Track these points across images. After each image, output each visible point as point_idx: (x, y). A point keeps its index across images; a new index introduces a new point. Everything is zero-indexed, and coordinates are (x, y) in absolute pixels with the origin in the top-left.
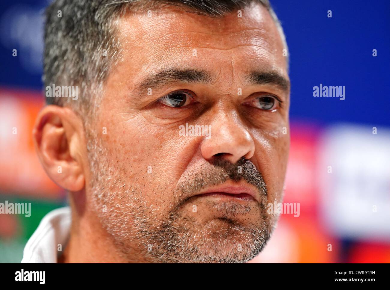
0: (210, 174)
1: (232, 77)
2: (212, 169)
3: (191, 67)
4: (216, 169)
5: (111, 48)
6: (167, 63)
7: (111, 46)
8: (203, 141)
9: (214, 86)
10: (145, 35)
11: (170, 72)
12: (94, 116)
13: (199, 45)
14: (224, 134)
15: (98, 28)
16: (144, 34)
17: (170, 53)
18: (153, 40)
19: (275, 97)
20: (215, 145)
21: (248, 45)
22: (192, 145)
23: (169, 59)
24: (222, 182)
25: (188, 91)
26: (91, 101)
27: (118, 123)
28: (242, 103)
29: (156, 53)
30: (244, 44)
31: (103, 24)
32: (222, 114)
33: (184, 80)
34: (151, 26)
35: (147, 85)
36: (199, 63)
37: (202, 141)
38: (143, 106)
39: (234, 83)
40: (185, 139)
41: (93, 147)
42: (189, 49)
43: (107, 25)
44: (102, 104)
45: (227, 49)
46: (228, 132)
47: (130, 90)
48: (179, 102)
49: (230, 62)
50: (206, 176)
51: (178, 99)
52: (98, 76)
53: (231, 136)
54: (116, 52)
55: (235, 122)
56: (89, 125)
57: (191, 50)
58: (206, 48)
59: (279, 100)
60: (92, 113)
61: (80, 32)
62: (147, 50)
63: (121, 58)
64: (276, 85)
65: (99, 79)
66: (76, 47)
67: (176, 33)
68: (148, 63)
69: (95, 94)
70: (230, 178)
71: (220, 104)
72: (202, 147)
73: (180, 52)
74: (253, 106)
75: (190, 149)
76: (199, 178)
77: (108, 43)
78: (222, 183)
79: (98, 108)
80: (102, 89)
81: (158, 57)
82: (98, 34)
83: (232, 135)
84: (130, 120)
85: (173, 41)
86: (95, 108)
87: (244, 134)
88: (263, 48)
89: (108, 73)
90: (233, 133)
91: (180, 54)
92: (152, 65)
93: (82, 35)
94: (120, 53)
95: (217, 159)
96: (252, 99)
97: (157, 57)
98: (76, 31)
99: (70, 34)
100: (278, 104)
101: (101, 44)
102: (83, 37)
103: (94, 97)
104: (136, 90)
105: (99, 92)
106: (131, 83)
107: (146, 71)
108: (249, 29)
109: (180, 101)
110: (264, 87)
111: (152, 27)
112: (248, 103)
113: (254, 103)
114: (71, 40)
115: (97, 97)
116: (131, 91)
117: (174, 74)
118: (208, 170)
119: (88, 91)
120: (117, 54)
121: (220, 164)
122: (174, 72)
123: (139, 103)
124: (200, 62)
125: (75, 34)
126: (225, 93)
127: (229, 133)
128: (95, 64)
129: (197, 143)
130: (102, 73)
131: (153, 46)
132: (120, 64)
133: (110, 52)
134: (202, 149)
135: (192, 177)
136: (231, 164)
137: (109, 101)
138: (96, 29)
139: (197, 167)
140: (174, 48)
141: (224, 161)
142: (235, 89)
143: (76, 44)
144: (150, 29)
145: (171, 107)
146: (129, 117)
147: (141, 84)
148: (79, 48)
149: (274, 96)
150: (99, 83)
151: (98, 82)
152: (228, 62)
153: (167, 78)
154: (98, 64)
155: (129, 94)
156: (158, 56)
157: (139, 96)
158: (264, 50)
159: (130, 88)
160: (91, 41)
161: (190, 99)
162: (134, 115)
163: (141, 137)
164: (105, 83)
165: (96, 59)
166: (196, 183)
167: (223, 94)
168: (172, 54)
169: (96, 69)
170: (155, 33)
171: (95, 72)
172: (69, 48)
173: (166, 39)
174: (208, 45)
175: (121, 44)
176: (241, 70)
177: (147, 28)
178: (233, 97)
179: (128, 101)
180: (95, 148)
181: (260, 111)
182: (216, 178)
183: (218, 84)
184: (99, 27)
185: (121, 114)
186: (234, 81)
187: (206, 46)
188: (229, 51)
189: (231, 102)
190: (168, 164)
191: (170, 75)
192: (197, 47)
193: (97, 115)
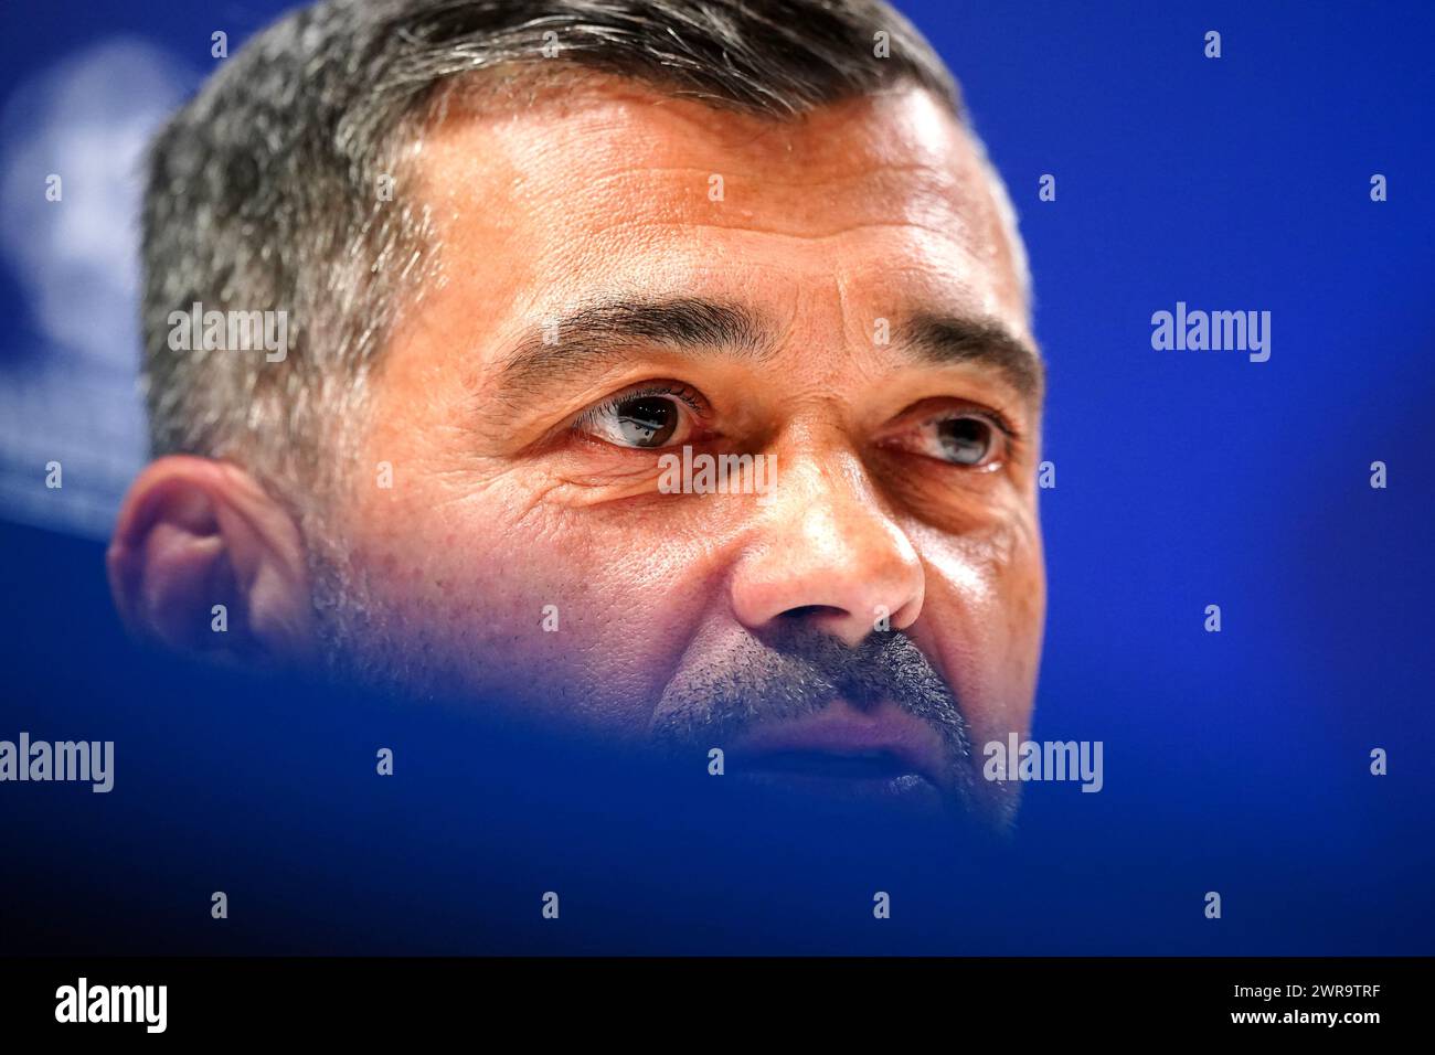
0: (766, 681)
1: (841, 332)
2: (772, 664)
3: (690, 291)
4: (787, 664)
5: (400, 243)
6: (599, 280)
7: (398, 237)
8: (741, 561)
9: (775, 367)
10: (517, 185)
11: (614, 312)
12: (339, 491)
13: (716, 216)
14: (817, 539)
15: (347, 179)
16: (517, 181)
17: (610, 246)
18: (549, 200)
19: (990, 417)
20: (785, 577)
21: (893, 223)
22: (699, 578)
23: (608, 266)
24: (813, 708)
25: (684, 388)
26: (323, 443)
27: (429, 507)
28: (875, 438)
29: (562, 248)
30: (878, 218)
31: (366, 162)
32: (807, 467)
33: (665, 339)
34: (541, 154)
35: (532, 362)
36: (717, 275)
37: (736, 562)
38: (518, 445)
39: (848, 354)
40: (670, 557)
41: (332, 601)
42: (679, 229)
43: (380, 162)
44: (368, 449)
45: (815, 236)
46: (833, 530)
47: (472, 388)
48: (652, 433)
49: (832, 280)
50: (754, 687)
51: (648, 421)
52: (351, 347)
53: (843, 545)
54: (417, 254)
55: (856, 497)
56: (321, 523)
57: (685, 232)
58: (742, 228)
59: (1008, 429)
60: (329, 481)
61: (281, 199)
62: (528, 238)
63: (437, 277)
64: (997, 369)
65: (352, 356)
66: (266, 253)
67: (631, 170)
68: (533, 286)
69: (337, 416)
70: (840, 693)
71: (799, 432)
72: (735, 585)
73: (648, 242)
74: (917, 451)
75: (690, 594)
76: (727, 694)
77: (386, 227)
78: (810, 711)
79: (353, 462)
80: (365, 394)
81: (570, 262)
82: (348, 200)
83: (846, 541)
84: (473, 497)
85: (621, 200)
86: (340, 462)
87: (892, 539)
88: (948, 238)
89: (389, 334)
90: (848, 532)
91: (648, 247)
92: (549, 291)
93: (288, 208)
94: (433, 258)
95: (790, 626)
96: (910, 427)
97: (566, 261)
98: (267, 197)
99: (245, 210)
100: (1003, 445)
101: (360, 231)
102: (293, 214)
103: (335, 428)
104: (494, 386)
105: (356, 404)
106: (476, 364)
107: (527, 316)
108: (896, 169)
109: (656, 426)
110: (955, 377)
111: (544, 156)
112: (895, 441)
113: (917, 441)
114: (248, 230)
115: (348, 423)
116: (475, 391)
117: (626, 318)
118: (757, 665)
119: (309, 405)
120: (420, 262)
121: (801, 645)
122: (626, 312)
123: (506, 433)
124: (720, 273)
125: (263, 210)
126: (814, 391)
127: (834, 535)
128: (339, 307)
129: (717, 570)
130: (367, 333)
131: (550, 222)
132: (431, 300)
133: (396, 257)
134: (734, 590)
135: (703, 692)
136: (843, 646)
137: (396, 433)
138: (341, 183)
139: (718, 656)
140: (625, 224)
141: (816, 633)
142: (852, 379)
143: (264, 242)
144: (537, 162)
145: (623, 449)
146: (470, 487)
147: (507, 363)
148: (277, 257)
149: (990, 412)
150: (354, 374)
151: (348, 371)
152: (821, 280)
153: (604, 334)
154: (352, 306)
155: (468, 401)
156: (567, 257)
157: (504, 407)
158: (951, 244)
159: (470, 381)
160: (322, 224)
161: (690, 419)
162: (488, 480)
163: (510, 554)
164: (376, 371)
165: (340, 286)
166: (720, 712)
167: (809, 396)
168: (617, 250)
169: (341, 323)
170: (554, 174)
171: (337, 334)
172: (243, 257)
173: (597, 196)
174: (745, 218)
175: (434, 226)
176: (874, 308)
177: (528, 161)
178: (843, 410)
179: (465, 430)
180: (342, 602)
181: (941, 470)
182: (788, 692)
183: (789, 358)
184: (353, 171)
185: (439, 475)
186: (849, 349)
187: (739, 221)
188: (825, 241)
189: (838, 428)
190: (614, 650)
191: (613, 321)
192: (709, 223)
193: (349, 486)
